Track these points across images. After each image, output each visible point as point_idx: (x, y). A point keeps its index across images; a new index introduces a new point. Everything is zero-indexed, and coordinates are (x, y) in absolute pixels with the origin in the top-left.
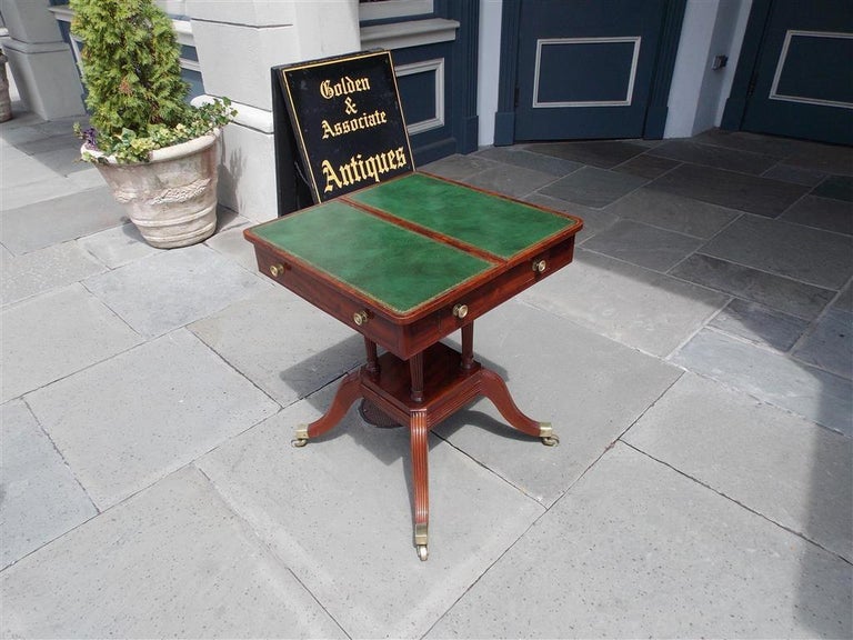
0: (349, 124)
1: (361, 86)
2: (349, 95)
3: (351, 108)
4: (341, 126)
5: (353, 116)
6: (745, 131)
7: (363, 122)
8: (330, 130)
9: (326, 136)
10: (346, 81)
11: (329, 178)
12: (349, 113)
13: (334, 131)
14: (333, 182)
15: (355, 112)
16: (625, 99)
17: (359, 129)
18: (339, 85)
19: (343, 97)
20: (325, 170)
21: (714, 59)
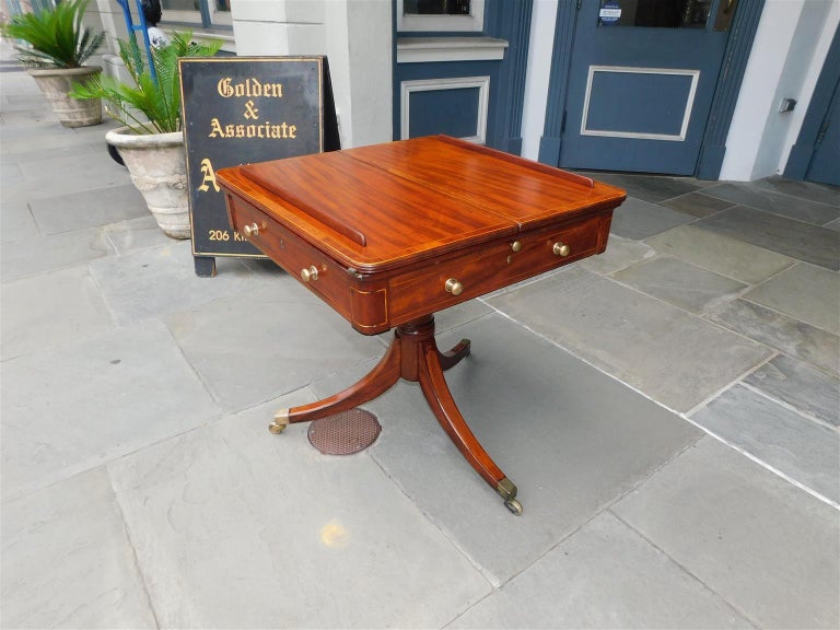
0: (245, 129)
1: (270, 92)
2: (252, 98)
3: (251, 112)
4: (235, 129)
5: (251, 121)
6: (809, 181)
7: (263, 131)
8: (219, 129)
9: (213, 135)
10: (252, 83)
11: (206, 178)
12: (247, 116)
13: (224, 131)
14: (209, 183)
15: (255, 118)
16: (678, 133)
17: (256, 137)
18: (242, 86)
19: (245, 99)
20: (204, 169)
21: (782, 100)
